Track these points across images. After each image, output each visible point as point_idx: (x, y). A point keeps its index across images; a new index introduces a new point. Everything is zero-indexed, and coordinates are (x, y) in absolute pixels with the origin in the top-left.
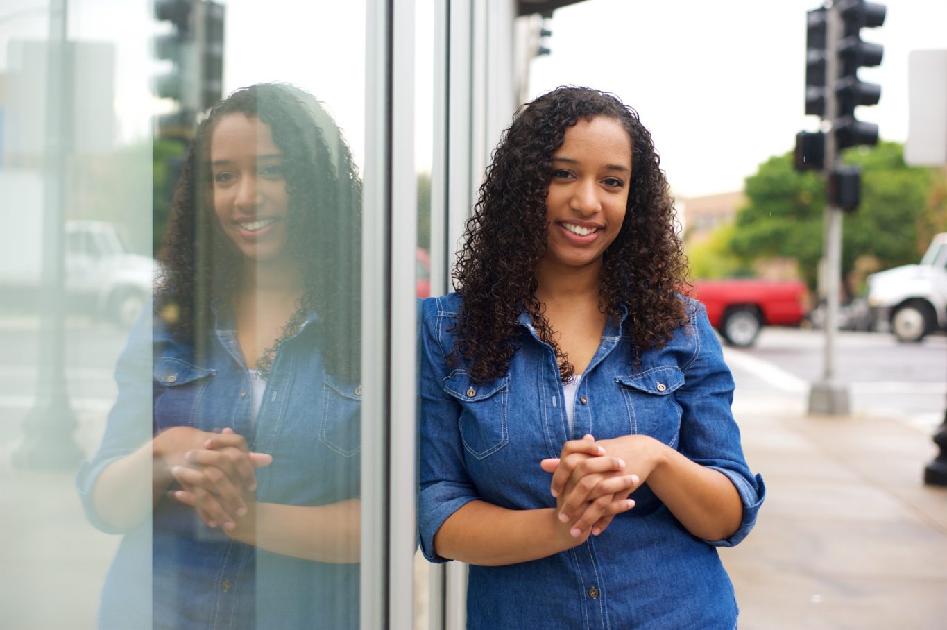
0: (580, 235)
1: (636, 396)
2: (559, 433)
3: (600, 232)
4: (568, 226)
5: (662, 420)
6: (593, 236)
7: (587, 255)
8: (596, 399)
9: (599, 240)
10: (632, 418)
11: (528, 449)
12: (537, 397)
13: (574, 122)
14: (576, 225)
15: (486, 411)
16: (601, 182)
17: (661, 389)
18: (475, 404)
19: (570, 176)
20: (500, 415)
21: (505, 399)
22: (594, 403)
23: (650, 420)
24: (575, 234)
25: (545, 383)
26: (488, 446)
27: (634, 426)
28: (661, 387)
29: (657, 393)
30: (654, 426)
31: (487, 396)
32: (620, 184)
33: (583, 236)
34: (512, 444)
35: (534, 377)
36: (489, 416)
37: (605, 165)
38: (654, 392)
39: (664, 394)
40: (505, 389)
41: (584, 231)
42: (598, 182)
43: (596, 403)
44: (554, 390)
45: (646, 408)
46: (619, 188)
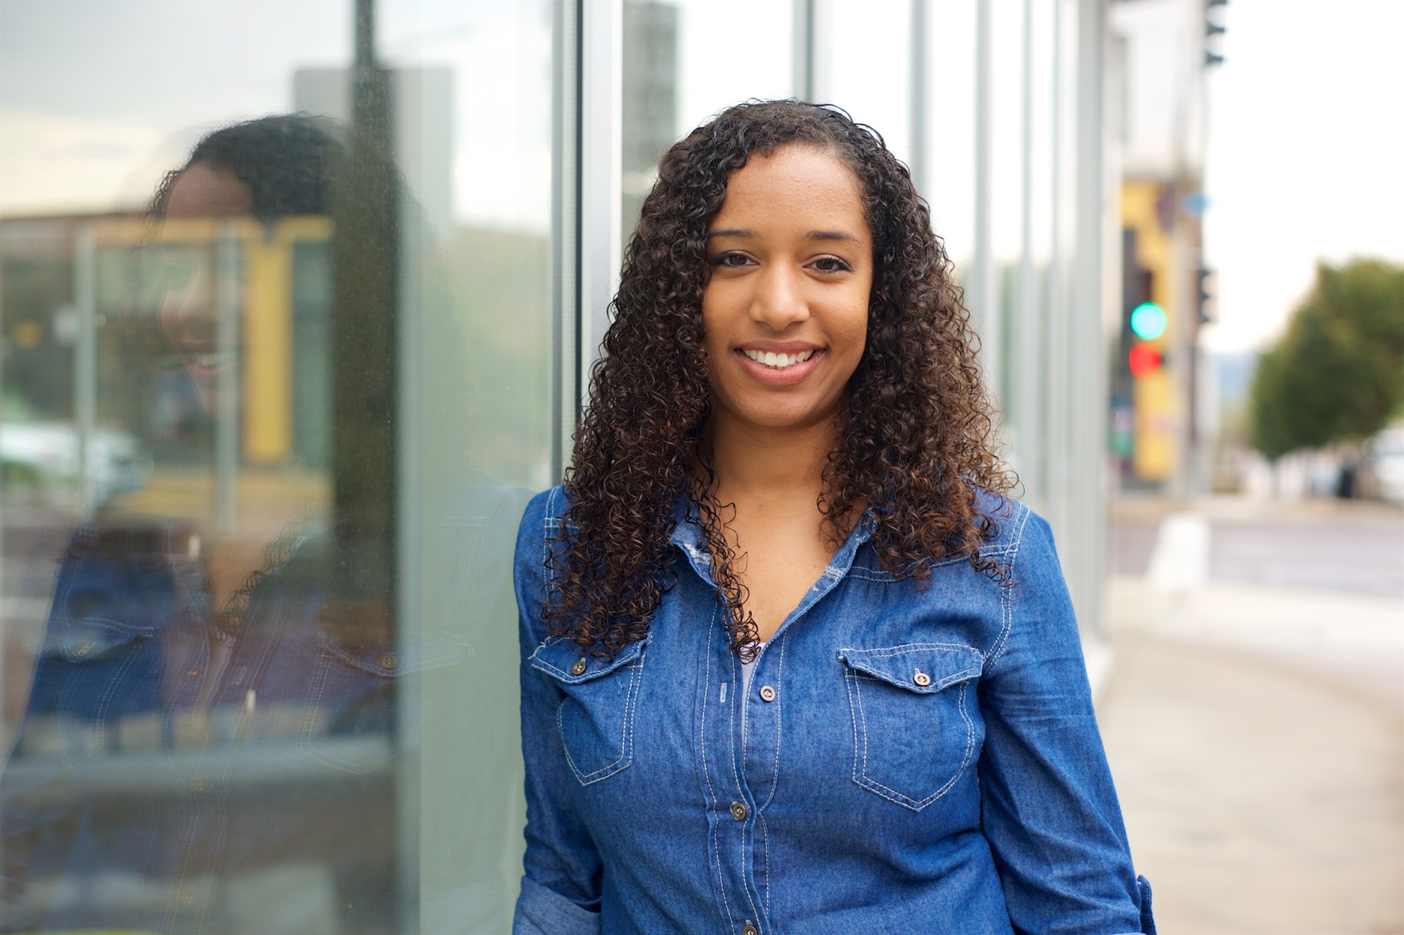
0: (776, 367)
1: (872, 690)
2: (723, 754)
3: (819, 359)
4: (753, 354)
5: (920, 743)
6: (803, 368)
7: (798, 404)
8: (794, 690)
9: (818, 373)
10: (860, 733)
11: (665, 780)
12: (693, 683)
13: (742, 161)
14: (765, 351)
15: (601, 700)
16: (804, 267)
17: (921, 682)
18: (584, 687)
19: (748, 262)
20: (622, 711)
21: (635, 682)
22: (790, 698)
23: (895, 741)
24: (768, 366)
25: (712, 656)
26: (599, 764)
27: (861, 748)
28: (922, 678)
29: (913, 687)
30: (902, 753)
31: (602, 673)
32: (844, 266)
33: (784, 368)
34: (637, 768)
35: (695, 643)
36: (603, 710)
37: (805, 233)
38: (907, 685)
39: (925, 690)
40: (638, 660)
41: (783, 360)
42: (801, 265)
43: (795, 698)
44: (727, 672)
45: (890, 714)
46: (844, 273)
